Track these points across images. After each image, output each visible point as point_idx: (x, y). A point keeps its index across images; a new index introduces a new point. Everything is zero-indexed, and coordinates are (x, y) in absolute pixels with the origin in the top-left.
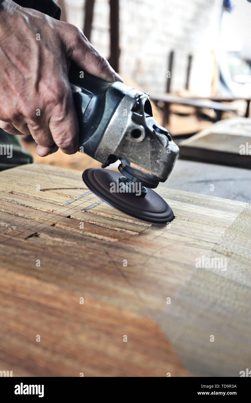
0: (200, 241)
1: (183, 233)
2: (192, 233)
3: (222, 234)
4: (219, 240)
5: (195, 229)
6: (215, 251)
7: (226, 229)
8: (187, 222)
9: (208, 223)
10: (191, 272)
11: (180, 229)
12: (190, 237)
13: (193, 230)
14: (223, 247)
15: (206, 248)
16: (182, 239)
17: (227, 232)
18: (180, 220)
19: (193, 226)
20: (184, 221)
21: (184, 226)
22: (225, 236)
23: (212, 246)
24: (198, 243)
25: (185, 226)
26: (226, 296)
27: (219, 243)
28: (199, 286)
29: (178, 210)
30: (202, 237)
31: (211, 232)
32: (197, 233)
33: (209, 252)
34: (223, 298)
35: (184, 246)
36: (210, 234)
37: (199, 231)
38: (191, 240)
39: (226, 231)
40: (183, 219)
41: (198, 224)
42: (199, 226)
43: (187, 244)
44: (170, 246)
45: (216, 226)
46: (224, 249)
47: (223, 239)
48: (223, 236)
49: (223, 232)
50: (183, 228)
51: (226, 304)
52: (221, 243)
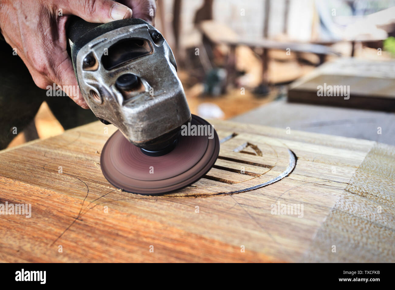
0: (329, 181)
1: (309, 173)
2: (319, 173)
3: (353, 174)
4: (351, 180)
5: (322, 169)
6: (349, 191)
7: (356, 169)
8: (312, 163)
9: (335, 163)
10: (326, 213)
11: (306, 170)
12: (318, 177)
13: (320, 171)
14: (356, 187)
15: (338, 189)
16: (310, 179)
17: (358, 172)
18: (304, 160)
19: (319, 167)
20: (309, 162)
21: (309, 166)
22: (357, 176)
23: (344, 186)
24: (327, 183)
25: (311, 166)
26: (368, 238)
27: (351, 182)
28: (337, 227)
29: (299, 151)
30: (332, 177)
31: (340, 172)
32: (325, 174)
33: (342, 192)
34: (364, 240)
35: (314, 187)
36: (340, 174)
37: (326, 172)
38: (320, 180)
39: (356, 171)
40: (307, 159)
41: (324, 165)
42: (326, 166)
43: (316, 185)
44: (297, 187)
45: (345, 166)
46: (358, 189)
47: (355, 179)
48: (355, 176)
49: (354, 172)
50: (309, 169)
51: (369, 247)
52: (354, 183)
